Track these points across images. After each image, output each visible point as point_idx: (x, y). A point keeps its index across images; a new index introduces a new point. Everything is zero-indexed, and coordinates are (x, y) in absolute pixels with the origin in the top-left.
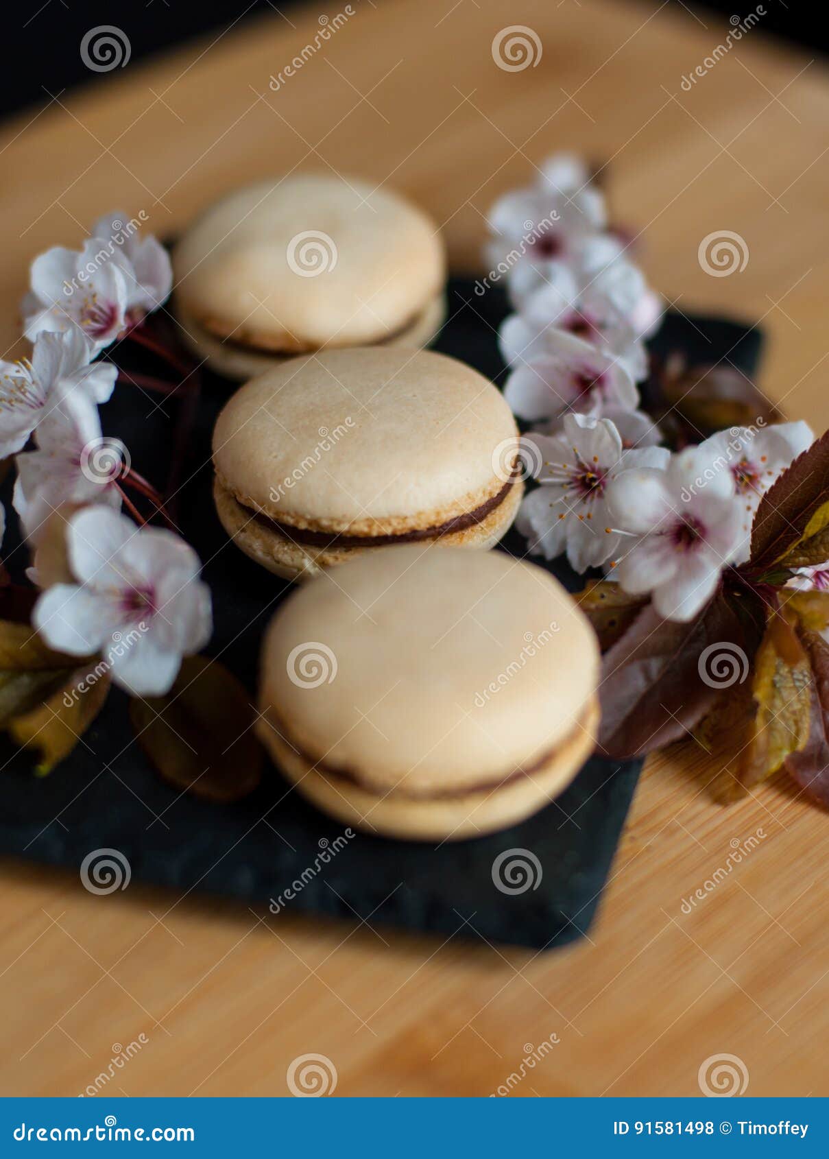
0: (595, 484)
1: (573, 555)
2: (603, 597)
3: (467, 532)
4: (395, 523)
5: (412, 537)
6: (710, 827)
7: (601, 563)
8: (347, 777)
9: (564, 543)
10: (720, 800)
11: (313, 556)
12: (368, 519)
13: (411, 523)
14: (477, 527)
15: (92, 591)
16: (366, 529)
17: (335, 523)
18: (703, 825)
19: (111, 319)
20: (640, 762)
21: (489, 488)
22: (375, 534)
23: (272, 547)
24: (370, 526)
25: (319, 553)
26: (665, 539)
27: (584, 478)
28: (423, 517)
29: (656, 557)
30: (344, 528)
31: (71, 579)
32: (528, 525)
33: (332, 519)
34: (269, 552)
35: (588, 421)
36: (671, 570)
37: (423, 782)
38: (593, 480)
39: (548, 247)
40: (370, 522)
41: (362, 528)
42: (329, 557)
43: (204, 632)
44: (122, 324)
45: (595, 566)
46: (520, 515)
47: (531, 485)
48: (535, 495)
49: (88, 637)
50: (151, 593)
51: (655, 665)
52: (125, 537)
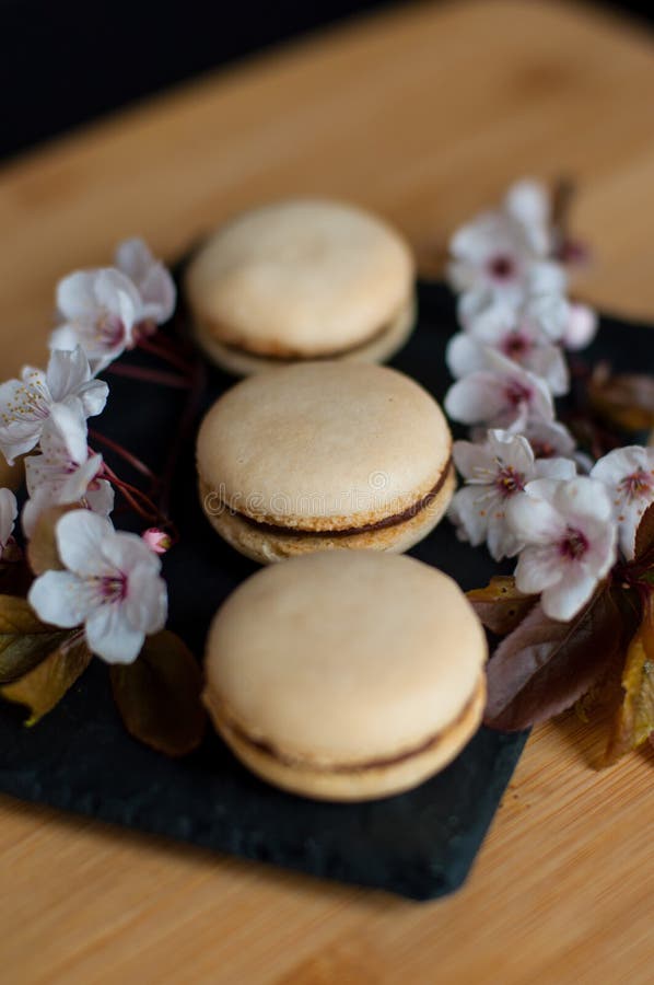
0: (510, 488)
1: (492, 545)
2: (504, 591)
3: (400, 527)
4: (335, 522)
5: (349, 533)
6: (582, 789)
7: (513, 554)
8: (265, 748)
9: (485, 534)
10: (595, 765)
11: (270, 542)
12: (314, 518)
13: (349, 522)
14: (409, 523)
15: (77, 576)
16: (311, 526)
17: (286, 520)
18: (576, 787)
19: (120, 334)
20: (527, 733)
21: (418, 492)
22: (318, 530)
23: (238, 533)
24: (315, 524)
25: (274, 540)
26: (554, 550)
27: (502, 482)
28: (359, 518)
29: (545, 565)
30: (293, 524)
31: (61, 567)
32: (457, 517)
33: (284, 517)
34: (236, 538)
35: (506, 437)
36: (557, 577)
37: (325, 760)
38: (511, 484)
39: (501, 269)
40: (315, 520)
41: (307, 524)
42: (283, 545)
43: (162, 617)
44: (128, 339)
45: (509, 556)
46: (450, 507)
47: (461, 483)
48: (464, 493)
49: (73, 614)
50: (124, 580)
51: (546, 650)
52: (104, 535)
